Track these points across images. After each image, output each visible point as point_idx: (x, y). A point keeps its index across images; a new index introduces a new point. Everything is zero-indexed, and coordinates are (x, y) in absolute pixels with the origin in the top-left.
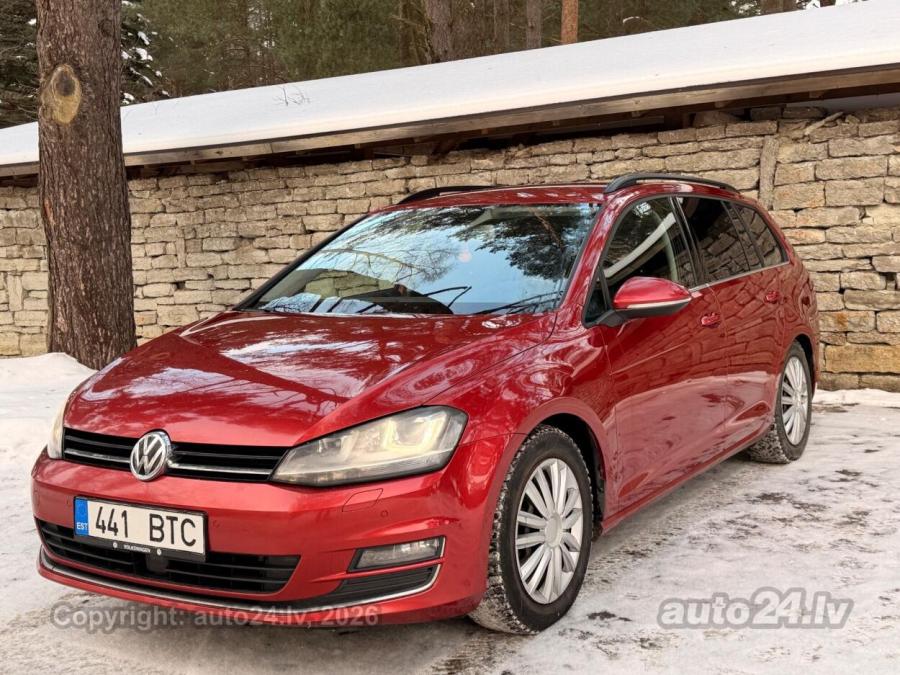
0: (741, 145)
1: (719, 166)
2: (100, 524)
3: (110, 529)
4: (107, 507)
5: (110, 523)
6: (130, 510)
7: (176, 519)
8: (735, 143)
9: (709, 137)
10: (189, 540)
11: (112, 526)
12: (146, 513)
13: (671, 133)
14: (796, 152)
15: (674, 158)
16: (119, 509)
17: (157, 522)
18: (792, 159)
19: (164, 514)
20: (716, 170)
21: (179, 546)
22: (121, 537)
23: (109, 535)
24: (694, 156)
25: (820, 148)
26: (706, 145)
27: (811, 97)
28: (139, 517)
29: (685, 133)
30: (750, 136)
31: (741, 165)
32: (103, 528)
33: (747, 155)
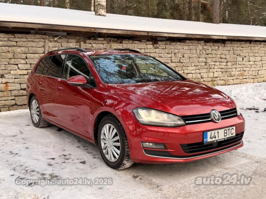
0: (39, 41)
1: (34, 46)
2: (211, 137)
3: (214, 137)
4: (213, 132)
5: (214, 136)
6: (219, 131)
7: (230, 129)
8: (38, 40)
9: (30, 38)
10: (232, 133)
11: (215, 136)
12: (223, 130)
13: (19, 35)
14: (54, 45)
15: (20, 42)
16: (216, 131)
17: (226, 131)
18: (53, 46)
19: (227, 129)
20: (32, 47)
21: (231, 135)
22: (217, 139)
23: (214, 139)
24: (26, 42)
25: (60, 44)
26: (29, 40)
27: (60, 31)
28: (222, 132)
29: (23, 35)
30: (41, 39)
31: (40, 46)
32: (212, 138)
33: (41, 44)
